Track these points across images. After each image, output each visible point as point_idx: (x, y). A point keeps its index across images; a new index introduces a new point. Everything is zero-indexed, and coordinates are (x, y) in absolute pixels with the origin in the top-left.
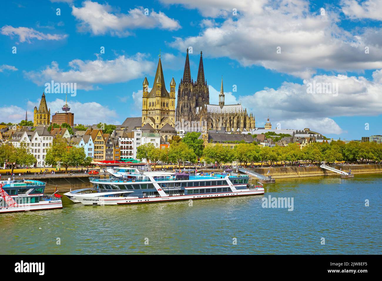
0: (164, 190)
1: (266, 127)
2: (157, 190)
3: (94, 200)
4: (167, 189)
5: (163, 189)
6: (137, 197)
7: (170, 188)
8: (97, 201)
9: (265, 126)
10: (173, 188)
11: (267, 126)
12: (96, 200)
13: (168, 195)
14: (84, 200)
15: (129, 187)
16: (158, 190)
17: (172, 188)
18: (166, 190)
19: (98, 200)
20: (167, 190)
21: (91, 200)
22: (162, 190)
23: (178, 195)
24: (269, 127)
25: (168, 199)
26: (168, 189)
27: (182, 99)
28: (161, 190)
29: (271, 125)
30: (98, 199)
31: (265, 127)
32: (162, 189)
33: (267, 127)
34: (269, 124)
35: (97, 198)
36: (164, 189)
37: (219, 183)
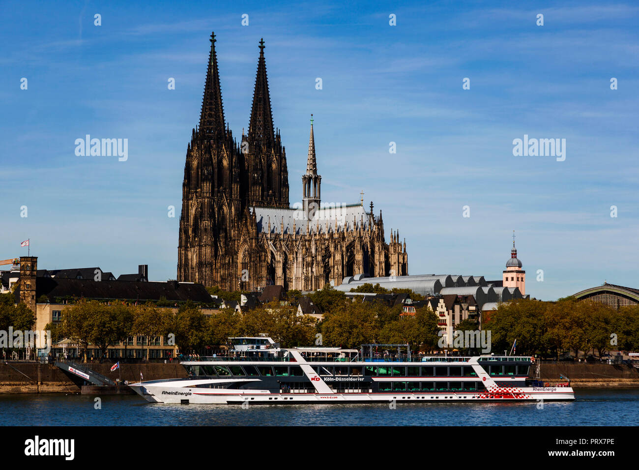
0: (325, 379)
1: (507, 279)
2: (310, 380)
3: (182, 394)
4: (332, 377)
5: (323, 378)
6: (268, 392)
7: (339, 377)
8: (188, 396)
9: (505, 275)
10: (346, 377)
11: (510, 275)
12: (187, 394)
13: (335, 391)
14: (164, 393)
15: (250, 371)
16: (312, 379)
17: (344, 377)
18: (329, 380)
19: (190, 394)
20: (332, 379)
21: (176, 393)
22: (321, 379)
23: (356, 391)
24: (515, 279)
25: (335, 398)
26: (334, 377)
27: (196, 192)
28: (318, 380)
29: (523, 272)
30: (190, 392)
31: (504, 280)
32: (321, 377)
33: (510, 279)
34: (517, 269)
35: (187, 390)
36: (326, 377)
37: (456, 371)
